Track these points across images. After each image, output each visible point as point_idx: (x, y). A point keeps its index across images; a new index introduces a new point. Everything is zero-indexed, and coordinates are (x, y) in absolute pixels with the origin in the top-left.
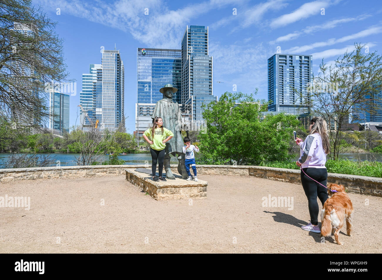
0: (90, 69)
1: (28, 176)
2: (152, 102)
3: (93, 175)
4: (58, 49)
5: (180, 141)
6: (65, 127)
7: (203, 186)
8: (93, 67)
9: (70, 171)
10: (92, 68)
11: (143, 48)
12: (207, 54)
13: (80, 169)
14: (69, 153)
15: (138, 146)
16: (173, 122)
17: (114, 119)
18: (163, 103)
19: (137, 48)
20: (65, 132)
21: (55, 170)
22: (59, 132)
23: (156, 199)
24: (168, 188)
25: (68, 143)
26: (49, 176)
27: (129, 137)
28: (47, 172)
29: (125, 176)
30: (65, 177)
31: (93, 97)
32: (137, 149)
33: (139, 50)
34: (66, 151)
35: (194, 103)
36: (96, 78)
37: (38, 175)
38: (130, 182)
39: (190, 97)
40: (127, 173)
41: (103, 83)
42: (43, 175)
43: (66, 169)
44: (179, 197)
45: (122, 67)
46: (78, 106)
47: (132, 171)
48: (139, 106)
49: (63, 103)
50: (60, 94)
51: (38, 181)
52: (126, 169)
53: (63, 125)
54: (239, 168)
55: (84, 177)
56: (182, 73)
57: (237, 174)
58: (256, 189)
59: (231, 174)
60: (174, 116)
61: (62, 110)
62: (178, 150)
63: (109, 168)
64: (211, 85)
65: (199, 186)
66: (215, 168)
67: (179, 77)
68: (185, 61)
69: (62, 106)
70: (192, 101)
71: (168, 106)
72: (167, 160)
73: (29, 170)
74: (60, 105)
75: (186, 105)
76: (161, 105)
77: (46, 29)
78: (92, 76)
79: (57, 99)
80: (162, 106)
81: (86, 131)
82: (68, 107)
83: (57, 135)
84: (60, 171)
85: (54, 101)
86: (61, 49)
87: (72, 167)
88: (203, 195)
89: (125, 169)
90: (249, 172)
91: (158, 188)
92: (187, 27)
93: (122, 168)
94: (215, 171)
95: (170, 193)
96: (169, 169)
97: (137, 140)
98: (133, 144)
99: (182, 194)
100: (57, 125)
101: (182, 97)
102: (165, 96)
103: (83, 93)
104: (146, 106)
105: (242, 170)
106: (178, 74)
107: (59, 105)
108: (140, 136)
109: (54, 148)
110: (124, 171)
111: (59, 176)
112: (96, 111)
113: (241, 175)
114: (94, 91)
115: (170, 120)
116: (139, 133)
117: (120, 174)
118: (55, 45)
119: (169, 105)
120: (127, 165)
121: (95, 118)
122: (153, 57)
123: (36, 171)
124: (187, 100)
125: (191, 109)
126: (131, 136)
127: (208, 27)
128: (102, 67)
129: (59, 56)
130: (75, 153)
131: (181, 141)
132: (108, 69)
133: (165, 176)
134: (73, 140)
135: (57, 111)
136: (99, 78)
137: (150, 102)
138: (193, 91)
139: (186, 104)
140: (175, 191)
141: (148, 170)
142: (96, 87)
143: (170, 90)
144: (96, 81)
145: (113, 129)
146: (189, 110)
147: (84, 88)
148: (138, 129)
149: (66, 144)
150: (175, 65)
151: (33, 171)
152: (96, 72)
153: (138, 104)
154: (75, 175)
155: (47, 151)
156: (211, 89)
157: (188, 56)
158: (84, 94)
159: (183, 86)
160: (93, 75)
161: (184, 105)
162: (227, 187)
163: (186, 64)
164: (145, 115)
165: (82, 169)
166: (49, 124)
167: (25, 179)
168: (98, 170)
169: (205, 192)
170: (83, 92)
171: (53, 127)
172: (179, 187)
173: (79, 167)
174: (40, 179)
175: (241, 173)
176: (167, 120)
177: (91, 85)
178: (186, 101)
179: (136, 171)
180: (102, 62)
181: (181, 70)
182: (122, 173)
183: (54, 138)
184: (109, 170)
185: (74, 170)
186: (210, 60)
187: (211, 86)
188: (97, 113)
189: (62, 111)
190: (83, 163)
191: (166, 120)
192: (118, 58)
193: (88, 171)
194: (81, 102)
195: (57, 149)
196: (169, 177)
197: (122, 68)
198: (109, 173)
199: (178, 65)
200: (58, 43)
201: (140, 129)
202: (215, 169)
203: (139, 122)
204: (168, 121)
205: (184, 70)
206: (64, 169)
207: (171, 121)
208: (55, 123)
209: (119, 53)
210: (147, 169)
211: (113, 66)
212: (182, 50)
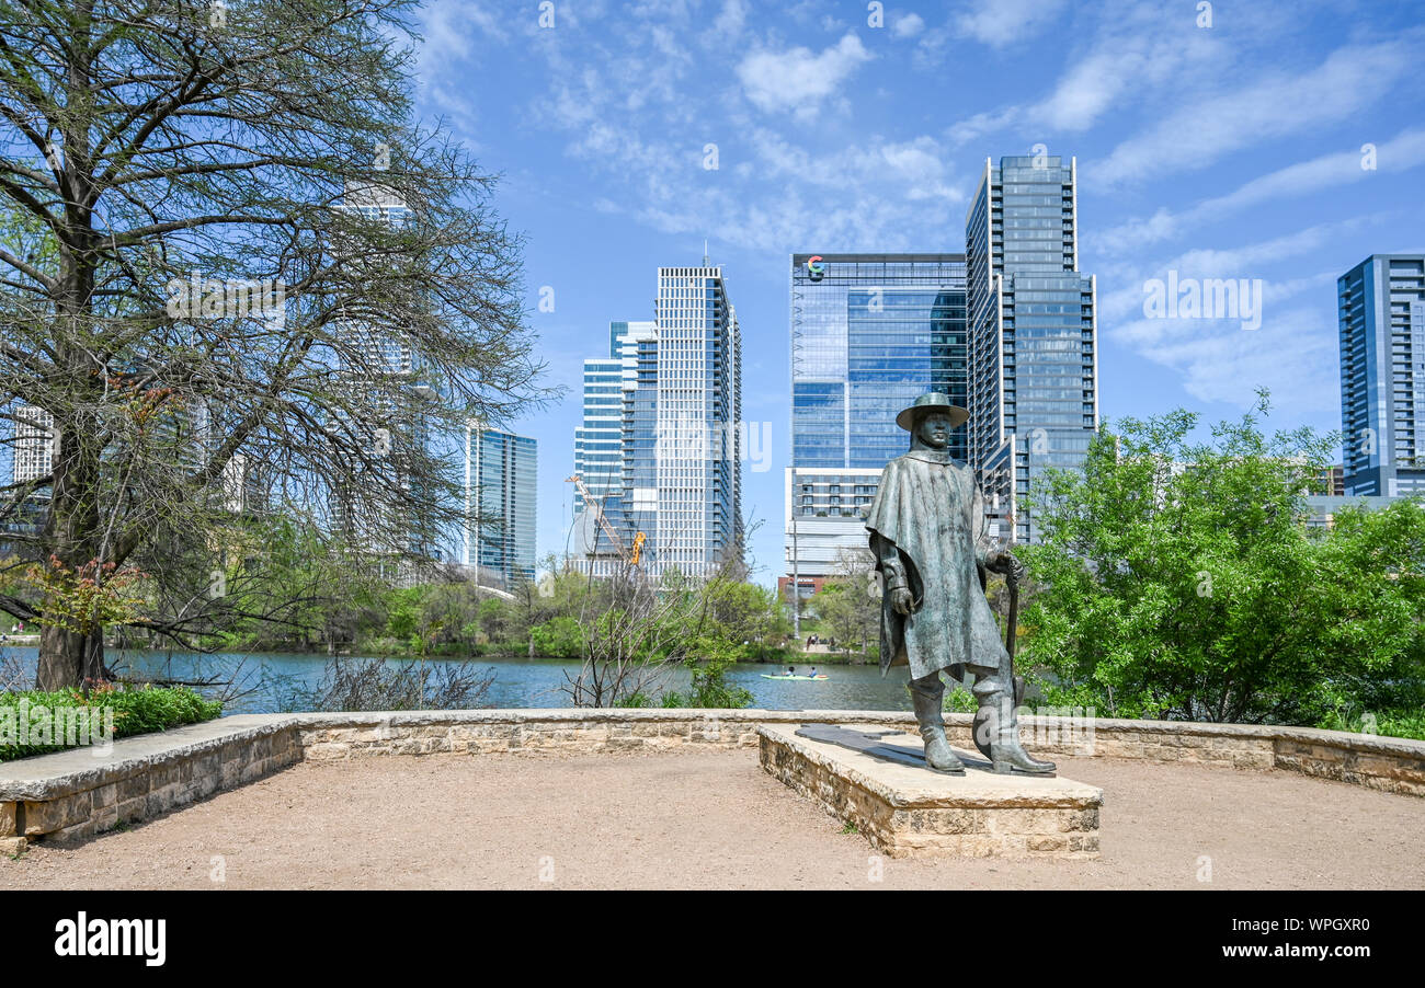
0: (613, 339)
1: (398, 742)
2: (851, 461)
3: (632, 746)
4: (505, 274)
5: (982, 618)
6: (522, 561)
7: (1082, 808)
8: (625, 333)
9: (548, 726)
10: (619, 338)
11: (814, 255)
12: (1071, 267)
13: (585, 720)
14: (535, 656)
15: (797, 637)
16: (952, 543)
17: (703, 529)
18: (912, 470)
19: (791, 255)
20: (520, 578)
21: (494, 722)
22: (499, 577)
23: (888, 853)
24: (938, 811)
25: (532, 619)
26: (471, 745)
27: (760, 598)
28: (467, 727)
29: (757, 752)
30: (529, 749)
31: (623, 444)
32: (792, 647)
33: (799, 260)
34: (527, 649)
35: (1021, 464)
36: (636, 375)
37: (435, 739)
38: (778, 777)
39: (1002, 441)
40: (765, 741)
41: (659, 392)
42: (451, 738)
43: (533, 721)
44: (980, 848)
45: (731, 329)
46: (570, 480)
47: (785, 734)
48: (797, 479)
49: (513, 468)
50: (504, 435)
51: (434, 761)
52: (760, 724)
53: (513, 550)
54: (1231, 736)
55: (600, 751)
56: (971, 347)
57: (1220, 758)
58: (1312, 829)
59: (1193, 760)
60: (958, 520)
61: (509, 494)
62: (974, 658)
63: (694, 719)
64: (1092, 392)
65: (1065, 805)
66: (1125, 731)
67: (956, 361)
68: (980, 300)
69: (509, 479)
70: (1013, 457)
71: (933, 480)
72: (930, 695)
73: (401, 721)
74: (504, 477)
75: (986, 473)
76: (905, 475)
77: (460, 201)
78: (619, 368)
79: (493, 454)
80: (906, 481)
81: (598, 575)
82: (532, 486)
83: (492, 589)
84: (513, 727)
85: (481, 463)
86: (515, 275)
87: (556, 713)
88: (1084, 844)
89: (756, 726)
90: (1277, 751)
91: (894, 808)
92: (989, 164)
93: (743, 720)
94: (1123, 743)
95: (945, 829)
96: (940, 734)
97: (791, 610)
98: (777, 628)
99: (996, 835)
100: (491, 554)
101: (972, 441)
102: (921, 440)
103: (587, 430)
104: (827, 478)
105: (1244, 744)
106: (954, 351)
107: (500, 478)
108: (804, 596)
109: (481, 637)
110: (752, 733)
111: (510, 746)
112: (635, 498)
113: (1239, 766)
114: (626, 422)
115: (939, 538)
116: (799, 585)
117: (734, 746)
118: (493, 258)
119: (937, 474)
120: (763, 711)
121: (632, 524)
122: (851, 288)
123: (426, 723)
124: (990, 452)
125: (1008, 489)
126: (768, 596)
127: (1074, 158)
128: (656, 331)
129: (507, 299)
130: (556, 657)
131: (987, 622)
132: (679, 338)
133: (924, 758)
134: (552, 607)
135: (493, 500)
136: (647, 375)
137: (844, 461)
138: (1014, 416)
139: (989, 467)
140: (965, 823)
141: (846, 732)
142: (635, 408)
143: (939, 416)
144: (634, 386)
145: (700, 566)
146: (999, 492)
147: (589, 412)
148: (796, 569)
149: (523, 623)
150: (939, 313)
151: (417, 724)
152: (634, 350)
153: (794, 472)
154: (566, 743)
155: (458, 647)
156: (1093, 408)
157: (995, 278)
158: (589, 435)
159: (972, 397)
160: (625, 362)
161: (981, 472)
162: (1181, 815)
163: (986, 310)
164: (822, 514)
165: (592, 719)
166: (461, 548)
167: (388, 754)
168: (650, 728)
169: (1093, 833)
170: (585, 427)
171: (476, 559)
172: (982, 808)
173: (580, 712)
174: (441, 754)
175: (1238, 758)
176: (929, 537)
177: (618, 401)
178: (988, 457)
179: (801, 736)
180: (656, 311)
181: (967, 333)
182: (742, 740)
183: (483, 601)
184: (694, 729)
185: (562, 725)
186: (1086, 290)
187: (1092, 396)
188: (636, 507)
189: (509, 499)
190: (595, 700)
191: (924, 535)
192: (716, 295)
193: (614, 729)
194: (579, 466)
195: (491, 640)
196: (938, 765)
197: (731, 334)
198: (694, 739)
199: (954, 314)
200: (505, 253)
201: (802, 570)
202: (1122, 736)
203: (800, 542)
204: (933, 539)
205: (979, 332)
206: (527, 721)
207: (946, 538)
208: (486, 543)
209: (719, 277)
210: (843, 727)
211: (699, 324)
212: (970, 253)
